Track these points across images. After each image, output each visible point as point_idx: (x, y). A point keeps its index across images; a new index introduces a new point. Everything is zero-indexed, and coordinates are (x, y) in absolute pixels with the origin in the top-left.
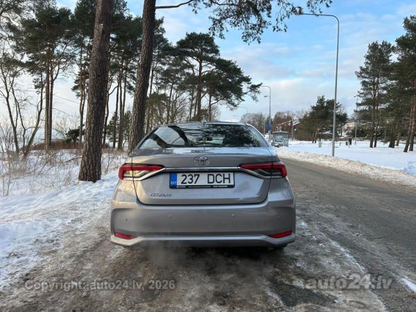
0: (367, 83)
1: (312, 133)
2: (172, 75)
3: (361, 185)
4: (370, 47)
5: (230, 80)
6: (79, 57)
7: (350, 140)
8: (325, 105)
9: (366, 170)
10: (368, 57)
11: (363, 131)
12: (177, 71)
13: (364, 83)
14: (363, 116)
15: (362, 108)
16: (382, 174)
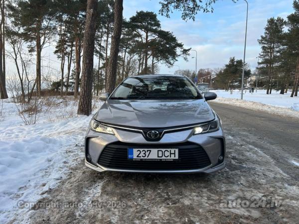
0: (266, 47)
1: (225, 84)
2: (126, 42)
3: (263, 117)
4: (268, 22)
5: (168, 46)
6: (60, 29)
7: (253, 89)
8: (235, 63)
9: (265, 109)
10: (267, 29)
11: (261, 83)
12: (129, 39)
13: (263, 48)
14: (262, 71)
15: (262, 65)
16: (276, 110)
